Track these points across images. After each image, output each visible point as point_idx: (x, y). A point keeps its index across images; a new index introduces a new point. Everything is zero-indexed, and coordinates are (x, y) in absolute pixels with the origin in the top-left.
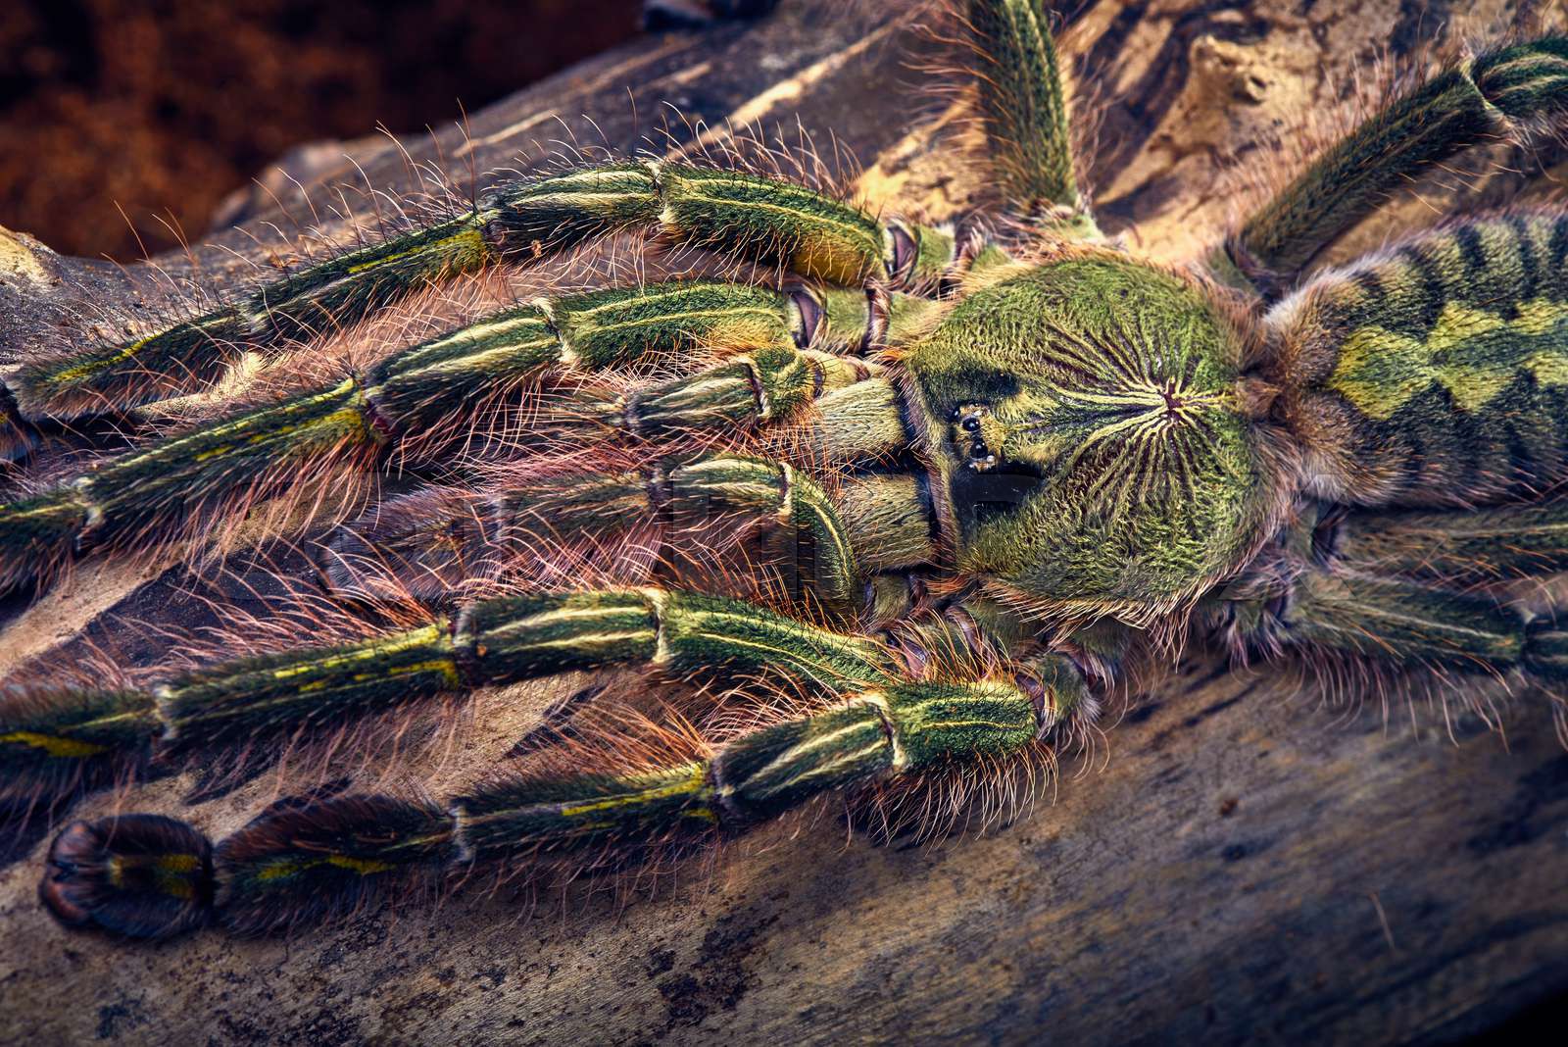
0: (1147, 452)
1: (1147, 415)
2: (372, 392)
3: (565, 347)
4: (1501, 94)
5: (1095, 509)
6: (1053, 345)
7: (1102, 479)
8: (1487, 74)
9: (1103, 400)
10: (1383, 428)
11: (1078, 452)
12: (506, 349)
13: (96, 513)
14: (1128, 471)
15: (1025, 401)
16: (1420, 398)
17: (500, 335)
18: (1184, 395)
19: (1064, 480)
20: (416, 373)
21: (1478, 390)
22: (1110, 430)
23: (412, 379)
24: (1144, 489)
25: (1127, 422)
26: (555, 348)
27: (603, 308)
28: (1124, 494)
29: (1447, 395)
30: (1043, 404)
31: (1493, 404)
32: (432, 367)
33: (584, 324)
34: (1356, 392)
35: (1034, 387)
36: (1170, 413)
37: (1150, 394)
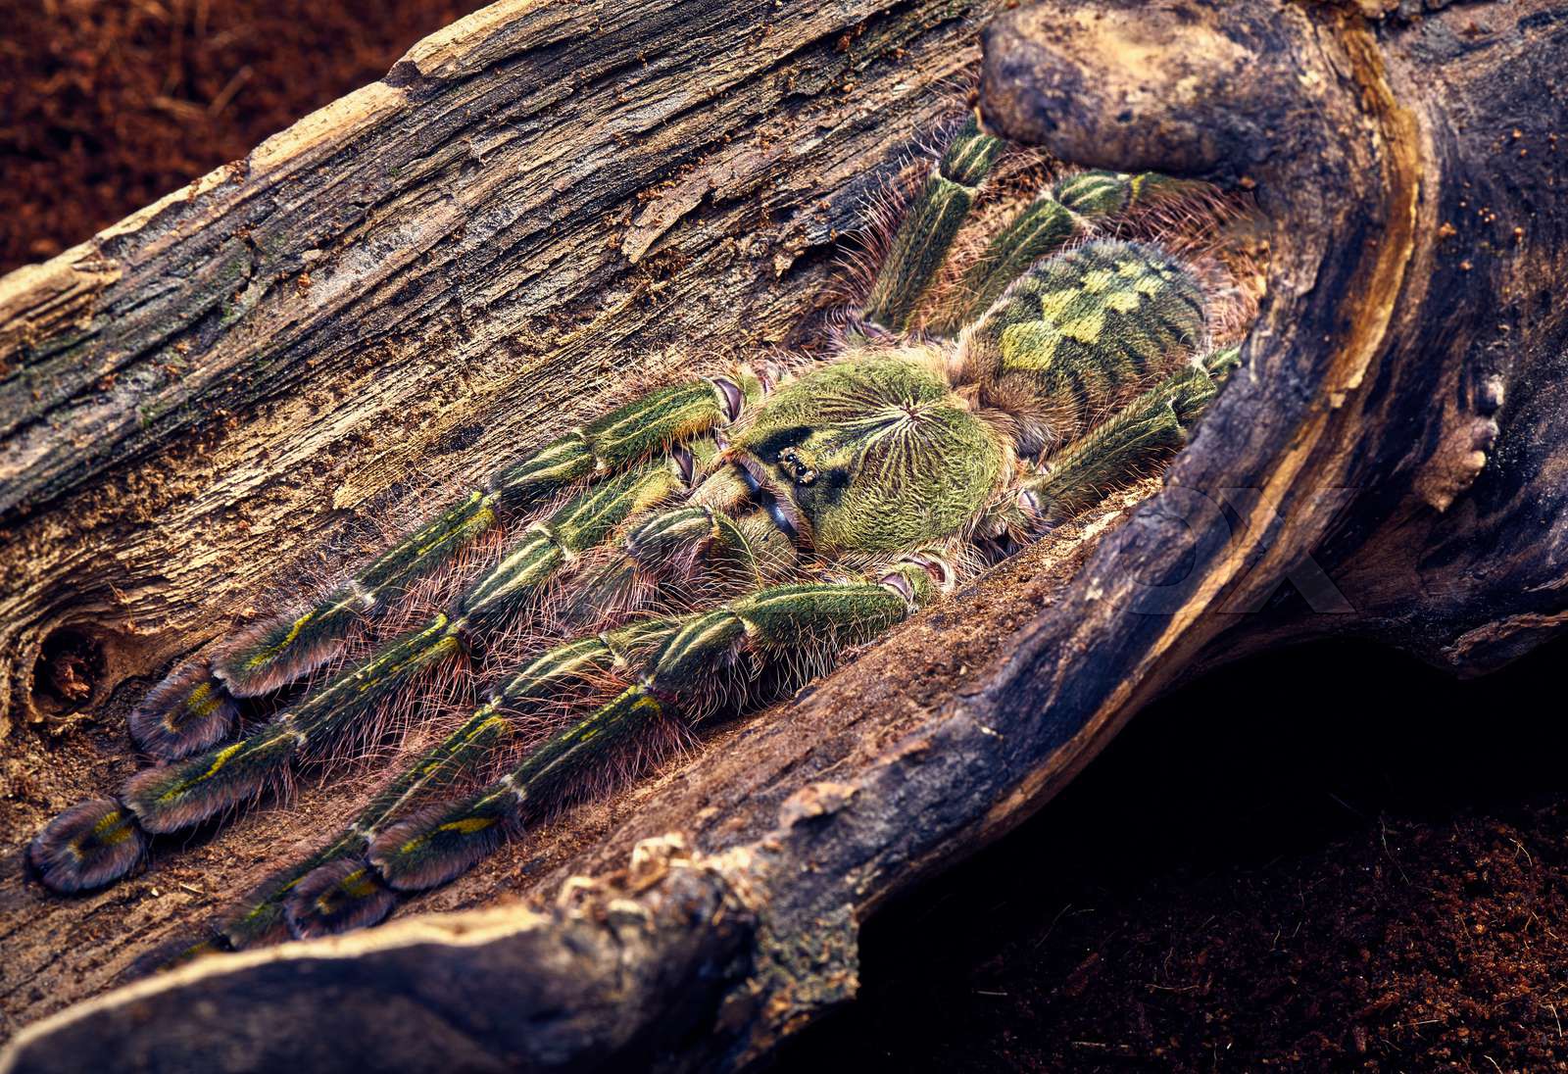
0: (907, 444)
1: (897, 424)
2: (460, 623)
3: (566, 551)
4: (1077, 202)
5: (888, 485)
6: (824, 405)
7: (885, 466)
8: (1062, 195)
9: (867, 421)
10: (1051, 373)
11: (863, 454)
12: (533, 567)
13: (302, 738)
14: (899, 457)
15: (818, 436)
16: (1061, 346)
17: (526, 558)
18: (918, 406)
19: (862, 473)
20: (485, 601)
21: (1089, 328)
22: (878, 436)
23: (484, 606)
24: (914, 466)
25: (887, 430)
26: (559, 554)
27: (575, 515)
28: (902, 471)
29: (1074, 339)
30: (828, 434)
31: (1104, 332)
32: (494, 594)
33: (570, 532)
34: (1024, 361)
35: (821, 429)
36: (913, 418)
37: (894, 411)
